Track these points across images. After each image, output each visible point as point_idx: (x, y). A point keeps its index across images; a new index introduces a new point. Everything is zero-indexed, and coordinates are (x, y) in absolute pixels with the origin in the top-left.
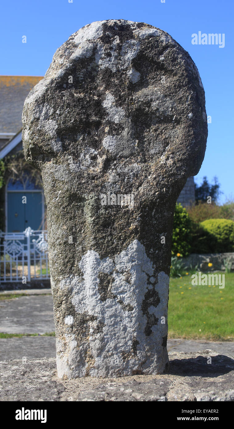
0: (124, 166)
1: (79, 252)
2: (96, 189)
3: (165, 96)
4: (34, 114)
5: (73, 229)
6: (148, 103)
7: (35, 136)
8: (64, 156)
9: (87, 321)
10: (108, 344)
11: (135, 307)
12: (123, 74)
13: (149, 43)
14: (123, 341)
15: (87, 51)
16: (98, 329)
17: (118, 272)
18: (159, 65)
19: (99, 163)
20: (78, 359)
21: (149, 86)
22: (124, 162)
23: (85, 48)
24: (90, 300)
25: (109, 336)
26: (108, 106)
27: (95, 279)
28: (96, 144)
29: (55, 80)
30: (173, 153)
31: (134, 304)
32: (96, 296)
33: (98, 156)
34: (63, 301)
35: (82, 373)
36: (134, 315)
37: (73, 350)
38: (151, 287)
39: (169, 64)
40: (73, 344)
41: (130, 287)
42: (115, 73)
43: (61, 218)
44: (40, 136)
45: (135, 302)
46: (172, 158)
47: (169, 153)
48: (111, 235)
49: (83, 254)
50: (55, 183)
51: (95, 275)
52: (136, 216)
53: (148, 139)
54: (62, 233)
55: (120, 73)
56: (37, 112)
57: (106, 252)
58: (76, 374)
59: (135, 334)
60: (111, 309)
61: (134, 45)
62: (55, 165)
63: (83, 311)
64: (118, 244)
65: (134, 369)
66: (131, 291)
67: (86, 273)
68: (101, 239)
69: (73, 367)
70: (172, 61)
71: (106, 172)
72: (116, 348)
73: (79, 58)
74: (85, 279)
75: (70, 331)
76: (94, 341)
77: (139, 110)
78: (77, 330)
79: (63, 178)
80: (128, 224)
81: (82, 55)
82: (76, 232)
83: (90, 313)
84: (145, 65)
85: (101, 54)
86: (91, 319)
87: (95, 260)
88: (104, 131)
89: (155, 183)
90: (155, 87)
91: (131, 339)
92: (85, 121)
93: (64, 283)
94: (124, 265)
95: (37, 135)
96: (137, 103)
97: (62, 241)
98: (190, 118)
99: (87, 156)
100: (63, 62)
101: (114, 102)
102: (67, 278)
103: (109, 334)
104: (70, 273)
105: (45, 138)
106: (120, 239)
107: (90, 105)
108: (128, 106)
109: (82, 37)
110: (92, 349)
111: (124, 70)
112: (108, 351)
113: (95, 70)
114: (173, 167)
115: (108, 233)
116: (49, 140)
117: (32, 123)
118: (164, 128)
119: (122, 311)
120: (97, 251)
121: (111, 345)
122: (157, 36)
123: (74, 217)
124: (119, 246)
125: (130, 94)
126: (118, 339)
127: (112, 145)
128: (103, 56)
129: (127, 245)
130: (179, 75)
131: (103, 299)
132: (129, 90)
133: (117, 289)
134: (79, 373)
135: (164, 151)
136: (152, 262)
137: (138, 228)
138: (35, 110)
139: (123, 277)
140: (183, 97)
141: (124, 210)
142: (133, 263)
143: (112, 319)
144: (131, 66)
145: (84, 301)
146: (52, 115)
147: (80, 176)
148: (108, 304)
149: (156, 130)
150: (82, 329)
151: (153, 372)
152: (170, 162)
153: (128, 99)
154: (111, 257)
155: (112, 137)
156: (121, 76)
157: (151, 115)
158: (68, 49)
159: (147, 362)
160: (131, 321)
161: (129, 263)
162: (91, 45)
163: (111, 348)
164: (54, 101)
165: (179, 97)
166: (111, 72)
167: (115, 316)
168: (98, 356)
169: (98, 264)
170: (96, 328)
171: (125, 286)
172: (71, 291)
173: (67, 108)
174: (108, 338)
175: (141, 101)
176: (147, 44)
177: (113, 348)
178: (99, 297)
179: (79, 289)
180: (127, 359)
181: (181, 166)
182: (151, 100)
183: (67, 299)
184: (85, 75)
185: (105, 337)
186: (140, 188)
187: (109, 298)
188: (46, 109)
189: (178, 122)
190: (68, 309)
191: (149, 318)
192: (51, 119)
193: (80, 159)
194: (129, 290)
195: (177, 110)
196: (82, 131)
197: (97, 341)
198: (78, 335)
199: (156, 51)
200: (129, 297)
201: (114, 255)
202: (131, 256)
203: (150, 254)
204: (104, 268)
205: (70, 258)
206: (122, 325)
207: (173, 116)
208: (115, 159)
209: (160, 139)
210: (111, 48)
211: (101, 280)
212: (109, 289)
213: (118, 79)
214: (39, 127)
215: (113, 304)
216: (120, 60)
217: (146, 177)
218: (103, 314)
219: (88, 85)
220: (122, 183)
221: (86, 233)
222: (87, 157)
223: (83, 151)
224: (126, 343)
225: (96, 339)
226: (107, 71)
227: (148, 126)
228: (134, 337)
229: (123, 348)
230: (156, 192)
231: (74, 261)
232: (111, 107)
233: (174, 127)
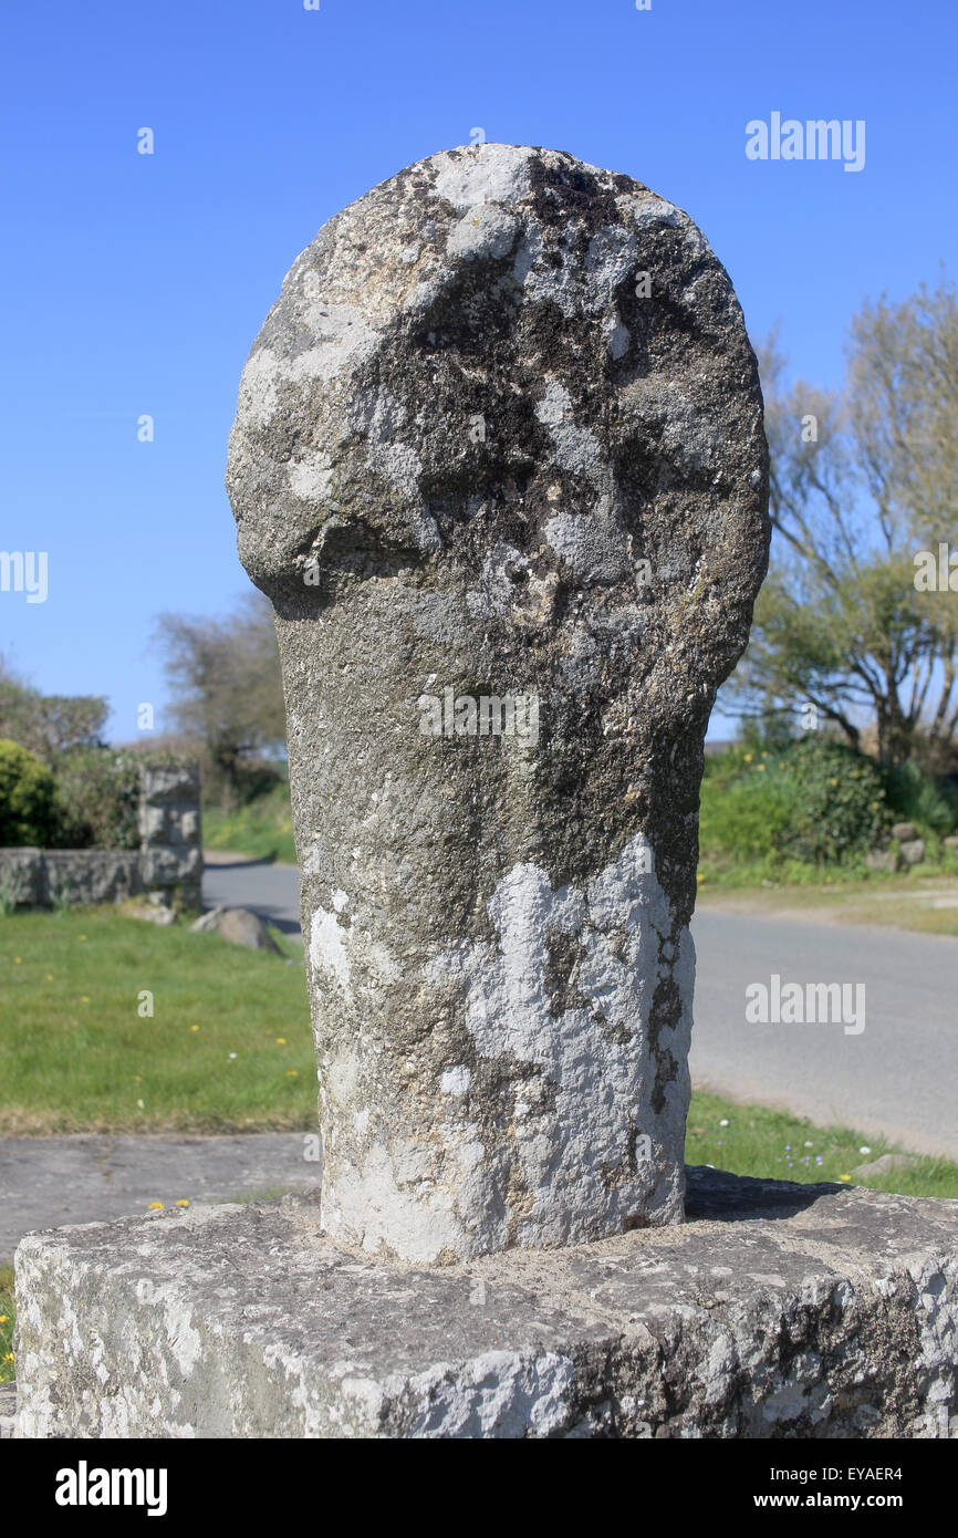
0: (603, 610)
1: (488, 869)
2: (540, 677)
3: (698, 411)
4: (351, 417)
5: (471, 796)
6: (657, 427)
7: (359, 490)
8: (450, 566)
9: (509, 1079)
10: (569, 1145)
11: (636, 1031)
12: (591, 326)
13: (660, 244)
14: (605, 1132)
15: (497, 238)
16: (543, 1103)
17: (596, 929)
18: (682, 315)
19: (538, 596)
20: (489, 1198)
21: (652, 375)
22: (603, 598)
23: (495, 226)
24: (521, 1016)
25: (570, 1121)
26: (553, 419)
27: (538, 952)
28: (524, 536)
29: (409, 314)
30: (717, 582)
31: (635, 1023)
32: (537, 1005)
33: (530, 572)
34: (439, 1020)
35: (497, 1239)
36: (632, 1055)
37: (473, 1171)
38: (665, 971)
39: (708, 316)
40: (472, 1153)
41: (626, 974)
42: (572, 320)
43: (436, 762)
44: (379, 491)
45: (637, 1015)
46: (717, 595)
47: (709, 580)
48: (579, 817)
49: (501, 876)
50: (413, 647)
51: (537, 940)
52: (643, 763)
53: (652, 535)
54: (439, 808)
55: (584, 324)
56: (358, 414)
57: (567, 869)
58: (481, 1244)
59: (635, 1111)
60: (576, 1040)
61: (621, 243)
62: (413, 591)
63: (499, 1049)
64: (597, 845)
65: (629, 1213)
66: (628, 984)
67: (510, 932)
68: (554, 828)
69: (473, 1222)
70: (715, 309)
71: (559, 626)
72: (588, 1156)
73: (476, 256)
74: (506, 951)
75: (460, 1114)
76: (530, 1139)
77: (633, 443)
78: (482, 1111)
79: (446, 633)
80: (622, 785)
81: (486, 247)
82: (480, 808)
83: (522, 1055)
84: (640, 308)
85: (534, 256)
86: (524, 1073)
87: (539, 894)
88: (543, 499)
89: (685, 668)
90: (668, 379)
91: (624, 1128)
92: (496, 460)
93: (442, 965)
94: (612, 907)
95: (366, 488)
96: (628, 421)
97: (437, 834)
98: (754, 482)
99: (501, 571)
100: (415, 258)
101: (569, 410)
102: (452, 949)
103: (571, 1115)
104: (461, 934)
105: (393, 502)
106: (600, 830)
107: (506, 411)
108: (607, 429)
109: (465, 187)
110: (524, 1162)
111: (593, 316)
112: (568, 1168)
113: (511, 301)
114: (722, 623)
115: (573, 811)
116: (404, 509)
117: (344, 446)
118: (690, 504)
119: (604, 1044)
120: (543, 867)
121: (577, 1146)
122: (679, 228)
123: (475, 759)
124: (598, 852)
125: (610, 394)
126: (594, 1127)
127: (571, 543)
128: (540, 260)
129: (620, 848)
130: (731, 354)
131: (556, 1012)
132: (606, 378)
133: (592, 979)
134: (489, 1241)
135: (693, 573)
136: (668, 898)
137: (645, 798)
138: (352, 404)
139: (607, 944)
140: (739, 418)
141: (611, 742)
142: (634, 902)
143: (580, 1069)
144: (612, 304)
145: (502, 1020)
146: (403, 428)
147: (496, 635)
148: (568, 1025)
149: (668, 509)
150: (496, 1104)
151: (671, 1216)
152: (712, 606)
153: (607, 407)
154: (578, 884)
155: (570, 517)
156: (586, 333)
157: (661, 461)
158: (430, 217)
159: (658, 1189)
160: (626, 1075)
161: (624, 901)
162: (509, 221)
163: (575, 1156)
164: (407, 383)
165: (731, 419)
166: (561, 315)
167: (585, 1059)
168: (541, 1186)
169: (547, 906)
170: (538, 1099)
171: (613, 970)
172: (463, 989)
173: (445, 410)
174: (569, 1127)
175: (639, 417)
176: (656, 248)
177: (581, 1155)
178: (547, 1006)
179: (487, 983)
180: (612, 1184)
181: (737, 622)
182: (664, 418)
183: (451, 1016)
184: (485, 313)
185: (561, 1124)
186: (648, 680)
187: (570, 1008)
188: (386, 406)
189: (725, 491)
190: (456, 1046)
191: (659, 1061)
192: (401, 442)
193: (484, 576)
194: (625, 982)
195: (724, 456)
196: (481, 489)
197: (541, 1140)
198: (485, 1124)
199: (674, 272)
200: (621, 1003)
201: (585, 876)
202: (629, 882)
203: (663, 873)
204: (561, 916)
205: (462, 888)
206: (601, 1085)
207: (715, 472)
208: (579, 588)
209: (679, 536)
210: (562, 242)
211: (552, 952)
212: (571, 981)
213: (579, 341)
214: (369, 463)
215: (582, 1024)
216: (584, 281)
217: (661, 647)
218: (556, 1057)
219: (491, 347)
220: (603, 661)
221: (508, 810)
222: (498, 573)
223: (488, 553)
224: (613, 1139)
225: (536, 1132)
226: (549, 309)
227: (650, 495)
228: (632, 1121)
229: (605, 1154)
230: (690, 693)
231: (473, 897)
232: (562, 426)
233: (713, 505)
